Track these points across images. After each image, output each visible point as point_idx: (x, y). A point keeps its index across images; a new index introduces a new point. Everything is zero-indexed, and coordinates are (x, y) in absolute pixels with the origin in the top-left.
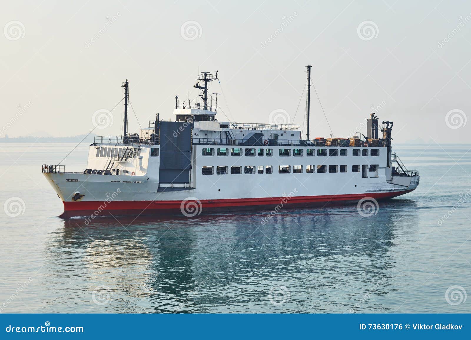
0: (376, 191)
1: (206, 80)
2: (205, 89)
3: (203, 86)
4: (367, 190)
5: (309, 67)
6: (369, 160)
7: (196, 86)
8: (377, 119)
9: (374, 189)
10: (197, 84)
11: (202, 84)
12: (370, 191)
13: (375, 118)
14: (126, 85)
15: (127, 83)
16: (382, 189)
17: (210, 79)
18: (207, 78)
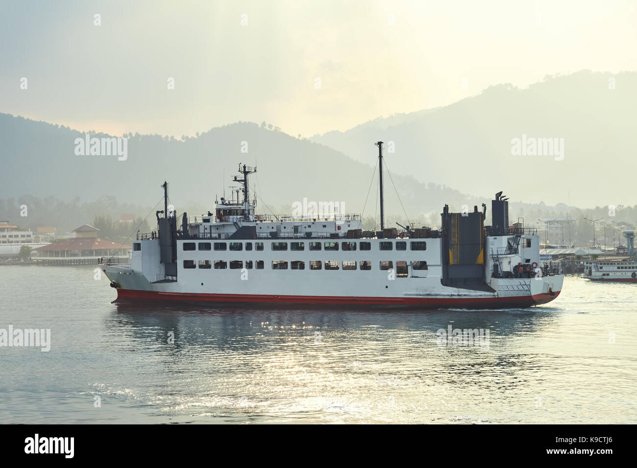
0: (420, 295)
1: (246, 173)
2: (245, 181)
3: (243, 179)
4: (405, 293)
5: (380, 144)
6: (410, 256)
7: (234, 179)
8: (506, 199)
9: (418, 293)
10: (236, 178)
11: (241, 176)
12: (409, 295)
13: (503, 199)
14: (165, 185)
15: (166, 183)
16: (433, 293)
17: (249, 172)
18: (247, 170)
